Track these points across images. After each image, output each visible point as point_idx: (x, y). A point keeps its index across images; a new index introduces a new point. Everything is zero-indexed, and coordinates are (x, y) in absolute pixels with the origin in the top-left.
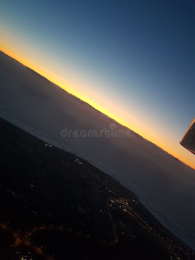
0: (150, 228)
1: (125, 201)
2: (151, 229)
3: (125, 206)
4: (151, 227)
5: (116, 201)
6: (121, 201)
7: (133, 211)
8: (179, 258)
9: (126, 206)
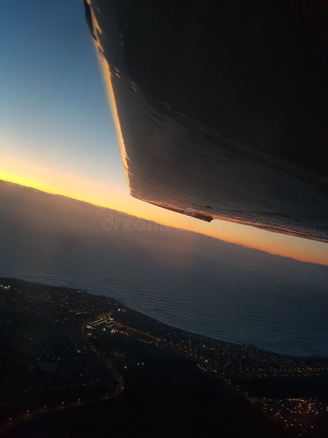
0: (157, 339)
1: (107, 317)
2: (159, 340)
3: (110, 324)
4: (158, 337)
5: (95, 323)
6: (101, 320)
7: (125, 327)
8: (207, 360)
9: (112, 323)
